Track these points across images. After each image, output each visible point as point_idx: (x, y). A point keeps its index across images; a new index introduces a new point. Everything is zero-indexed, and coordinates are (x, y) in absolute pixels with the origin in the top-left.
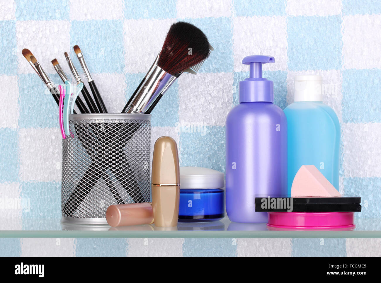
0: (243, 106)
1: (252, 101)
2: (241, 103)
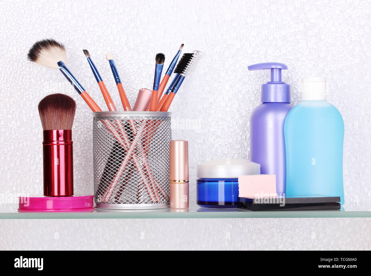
0: (264, 105)
1: (272, 101)
2: (264, 103)
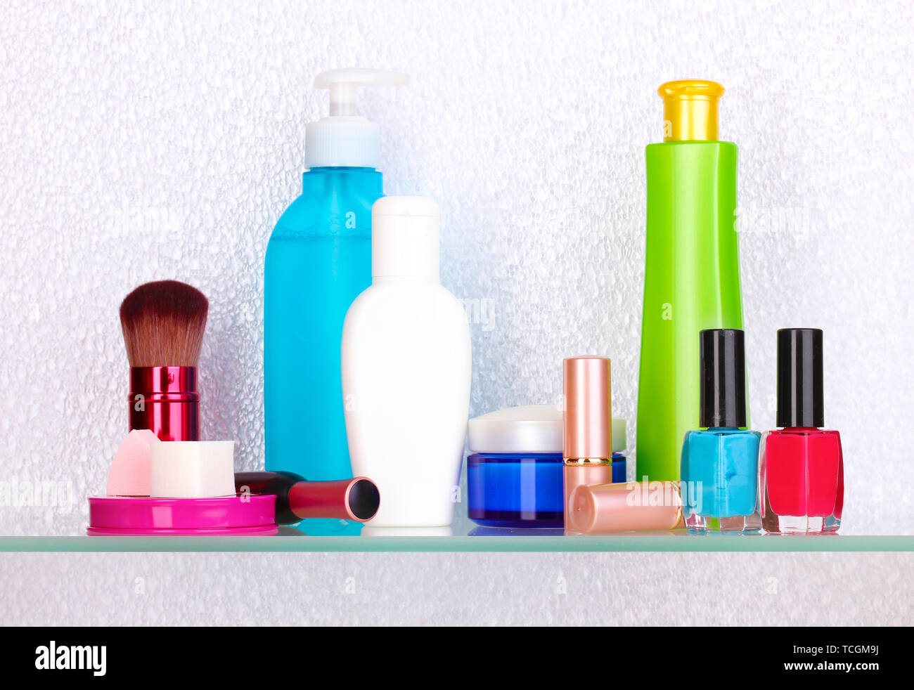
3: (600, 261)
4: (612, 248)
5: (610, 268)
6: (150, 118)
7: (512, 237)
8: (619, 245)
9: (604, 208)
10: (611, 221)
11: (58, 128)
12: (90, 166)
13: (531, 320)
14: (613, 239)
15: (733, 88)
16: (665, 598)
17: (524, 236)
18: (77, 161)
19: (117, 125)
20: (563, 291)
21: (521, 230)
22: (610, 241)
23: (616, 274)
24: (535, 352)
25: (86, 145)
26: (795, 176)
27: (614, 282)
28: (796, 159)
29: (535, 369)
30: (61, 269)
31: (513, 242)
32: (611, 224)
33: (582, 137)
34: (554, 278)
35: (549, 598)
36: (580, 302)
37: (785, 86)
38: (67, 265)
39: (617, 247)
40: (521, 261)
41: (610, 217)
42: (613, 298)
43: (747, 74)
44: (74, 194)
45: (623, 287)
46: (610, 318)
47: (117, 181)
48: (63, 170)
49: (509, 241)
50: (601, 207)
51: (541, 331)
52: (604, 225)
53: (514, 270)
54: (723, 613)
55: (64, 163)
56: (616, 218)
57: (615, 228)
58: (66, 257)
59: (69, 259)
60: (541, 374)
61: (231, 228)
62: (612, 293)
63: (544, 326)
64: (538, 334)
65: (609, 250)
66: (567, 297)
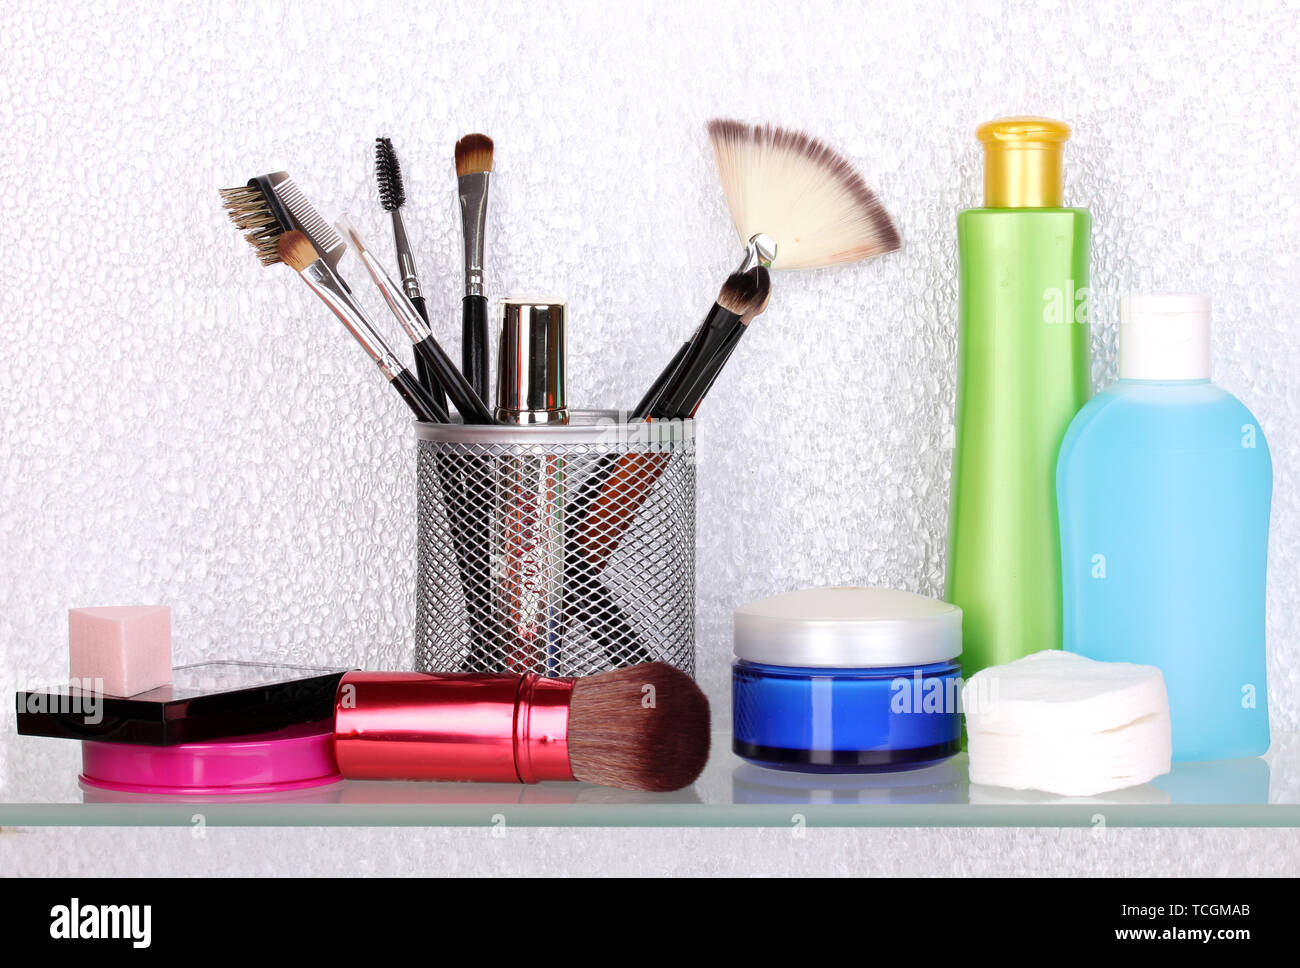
3: (918, 360)
4: (934, 342)
5: (932, 371)
6: (258, 153)
7: (789, 326)
8: (945, 338)
9: (923, 284)
10: (933, 302)
11: (122, 168)
12: (169, 224)
13: (818, 445)
14: (936, 329)
15: (1112, 109)
16: (1011, 844)
17: (807, 324)
18: (151, 215)
19: (208, 163)
20: (865, 403)
21: (804, 316)
22: (932, 332)
23: (940, 381)
24: (823, 491)
25: (164, 192)
26: (1203, 236)
27: (937, 391)
28: (1204, 213)
29: (824, 517)
30: (129, 374)
31: (791, 333)
32: (933, 308)
33: (892, 181)
34: (851, 386)
35: (846, 844)
36: (888, 418)
37: (1189, 106)
38: (138, 368)
39: (942, 341)
40: (803, 360)
41: (931, 298)
42: (936, 413)
43: (1132, 89)
44: (147, 264)
45: (951, 399)
46: (932, 444)
47: (210, 246)
48: (129, 228)
49: (786, 331)
50: (919, 283)
51: (833, 463)
52: (924, 308)
53: (793, 373)
54: (1094, 864)
55: (131, 219)
56: (941, 299)
57: (938, 314)
58: (136, 356)
59: (140, 359)
60: (832, 524)
61: (379, 314)
62: (935, 408)
63: (836, 454)
64: (828, 466)
65: (931, 345)
66: (869, 414)
